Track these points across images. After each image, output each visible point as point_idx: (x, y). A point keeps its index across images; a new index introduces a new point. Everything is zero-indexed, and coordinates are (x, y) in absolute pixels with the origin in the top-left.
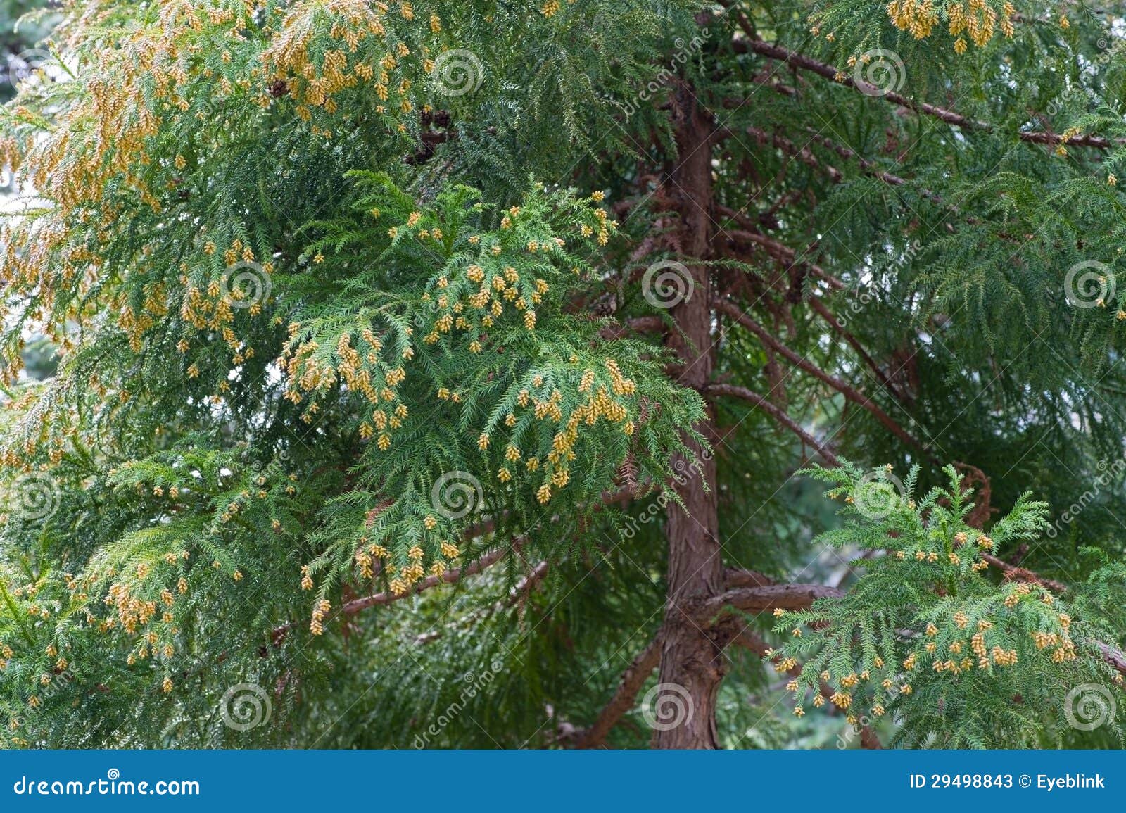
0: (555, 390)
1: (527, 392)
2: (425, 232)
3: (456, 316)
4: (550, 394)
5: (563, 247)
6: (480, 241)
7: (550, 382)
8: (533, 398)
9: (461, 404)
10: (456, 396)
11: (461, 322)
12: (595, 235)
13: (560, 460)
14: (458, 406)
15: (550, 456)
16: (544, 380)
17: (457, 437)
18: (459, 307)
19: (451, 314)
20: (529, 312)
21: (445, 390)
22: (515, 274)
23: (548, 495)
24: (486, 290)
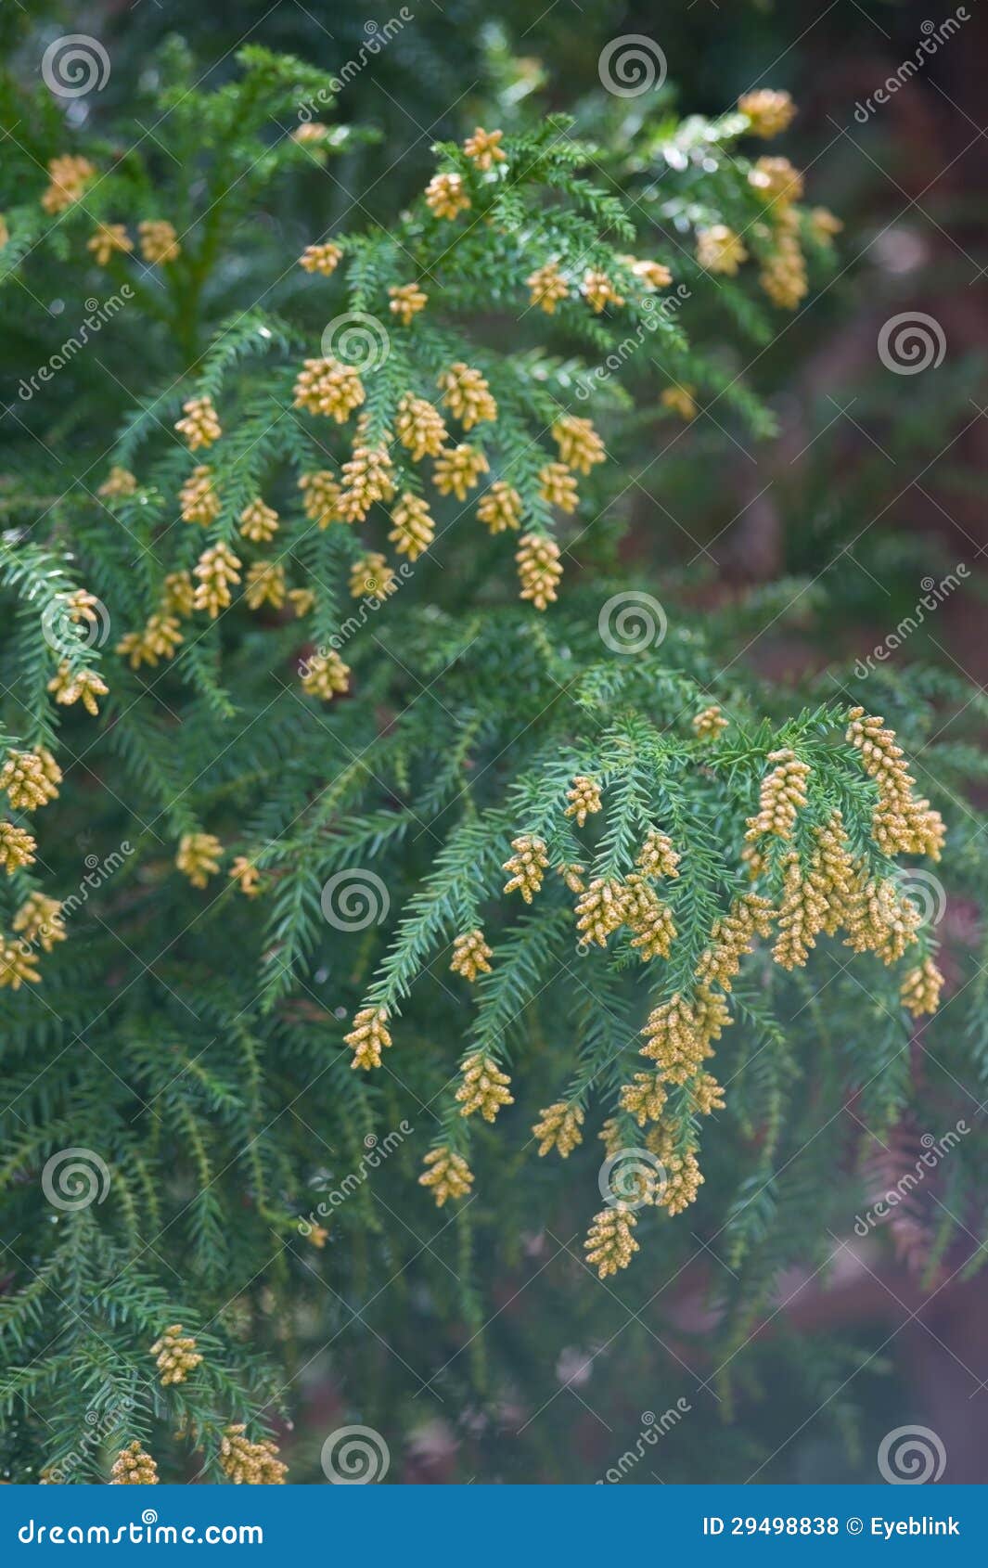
0: (652, 831)
1: (538, 843)
2: (114, 237)
3: (248, 552)
4: (634, 850)
5: (664, 292)
6: (346, 262)
7: (629, 804)
8: (562, 866)
9: (267, 900)
10: (245, 868)
11: (268, 582)
12: (751, 267)
13: (669, 1108)
14: (255, 910)
15: (629, 1097)
16: (607, 798)
17: (254, 1030)
18: (262, 521)
19: (233, 545)
20: (535, 540)
21: (207, 843)
22: (480, 393)
23: (629, 1246)
24: (371, 453)
